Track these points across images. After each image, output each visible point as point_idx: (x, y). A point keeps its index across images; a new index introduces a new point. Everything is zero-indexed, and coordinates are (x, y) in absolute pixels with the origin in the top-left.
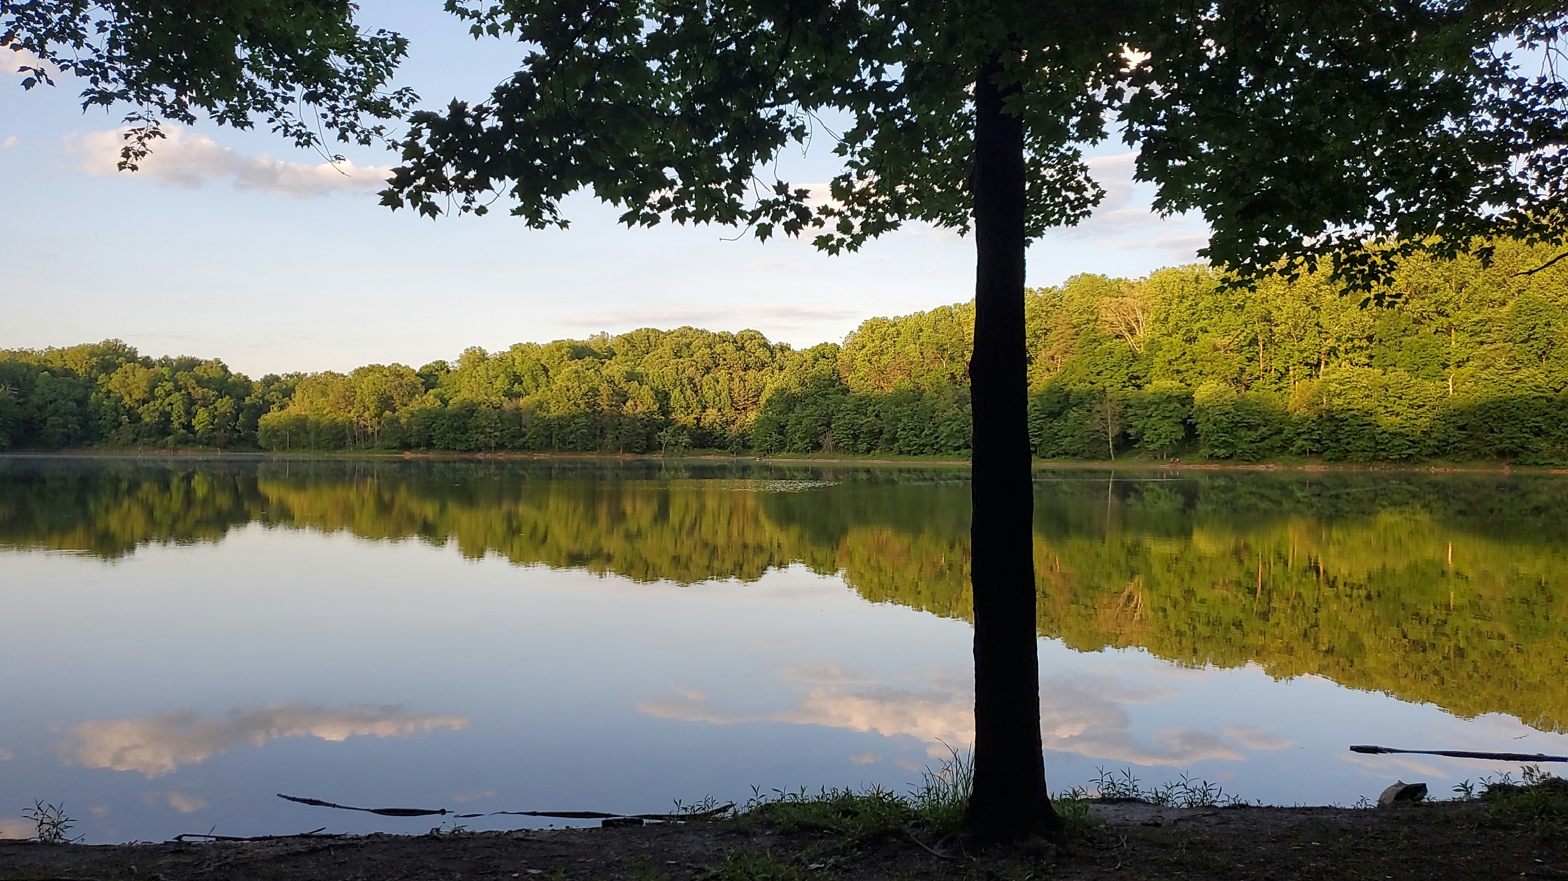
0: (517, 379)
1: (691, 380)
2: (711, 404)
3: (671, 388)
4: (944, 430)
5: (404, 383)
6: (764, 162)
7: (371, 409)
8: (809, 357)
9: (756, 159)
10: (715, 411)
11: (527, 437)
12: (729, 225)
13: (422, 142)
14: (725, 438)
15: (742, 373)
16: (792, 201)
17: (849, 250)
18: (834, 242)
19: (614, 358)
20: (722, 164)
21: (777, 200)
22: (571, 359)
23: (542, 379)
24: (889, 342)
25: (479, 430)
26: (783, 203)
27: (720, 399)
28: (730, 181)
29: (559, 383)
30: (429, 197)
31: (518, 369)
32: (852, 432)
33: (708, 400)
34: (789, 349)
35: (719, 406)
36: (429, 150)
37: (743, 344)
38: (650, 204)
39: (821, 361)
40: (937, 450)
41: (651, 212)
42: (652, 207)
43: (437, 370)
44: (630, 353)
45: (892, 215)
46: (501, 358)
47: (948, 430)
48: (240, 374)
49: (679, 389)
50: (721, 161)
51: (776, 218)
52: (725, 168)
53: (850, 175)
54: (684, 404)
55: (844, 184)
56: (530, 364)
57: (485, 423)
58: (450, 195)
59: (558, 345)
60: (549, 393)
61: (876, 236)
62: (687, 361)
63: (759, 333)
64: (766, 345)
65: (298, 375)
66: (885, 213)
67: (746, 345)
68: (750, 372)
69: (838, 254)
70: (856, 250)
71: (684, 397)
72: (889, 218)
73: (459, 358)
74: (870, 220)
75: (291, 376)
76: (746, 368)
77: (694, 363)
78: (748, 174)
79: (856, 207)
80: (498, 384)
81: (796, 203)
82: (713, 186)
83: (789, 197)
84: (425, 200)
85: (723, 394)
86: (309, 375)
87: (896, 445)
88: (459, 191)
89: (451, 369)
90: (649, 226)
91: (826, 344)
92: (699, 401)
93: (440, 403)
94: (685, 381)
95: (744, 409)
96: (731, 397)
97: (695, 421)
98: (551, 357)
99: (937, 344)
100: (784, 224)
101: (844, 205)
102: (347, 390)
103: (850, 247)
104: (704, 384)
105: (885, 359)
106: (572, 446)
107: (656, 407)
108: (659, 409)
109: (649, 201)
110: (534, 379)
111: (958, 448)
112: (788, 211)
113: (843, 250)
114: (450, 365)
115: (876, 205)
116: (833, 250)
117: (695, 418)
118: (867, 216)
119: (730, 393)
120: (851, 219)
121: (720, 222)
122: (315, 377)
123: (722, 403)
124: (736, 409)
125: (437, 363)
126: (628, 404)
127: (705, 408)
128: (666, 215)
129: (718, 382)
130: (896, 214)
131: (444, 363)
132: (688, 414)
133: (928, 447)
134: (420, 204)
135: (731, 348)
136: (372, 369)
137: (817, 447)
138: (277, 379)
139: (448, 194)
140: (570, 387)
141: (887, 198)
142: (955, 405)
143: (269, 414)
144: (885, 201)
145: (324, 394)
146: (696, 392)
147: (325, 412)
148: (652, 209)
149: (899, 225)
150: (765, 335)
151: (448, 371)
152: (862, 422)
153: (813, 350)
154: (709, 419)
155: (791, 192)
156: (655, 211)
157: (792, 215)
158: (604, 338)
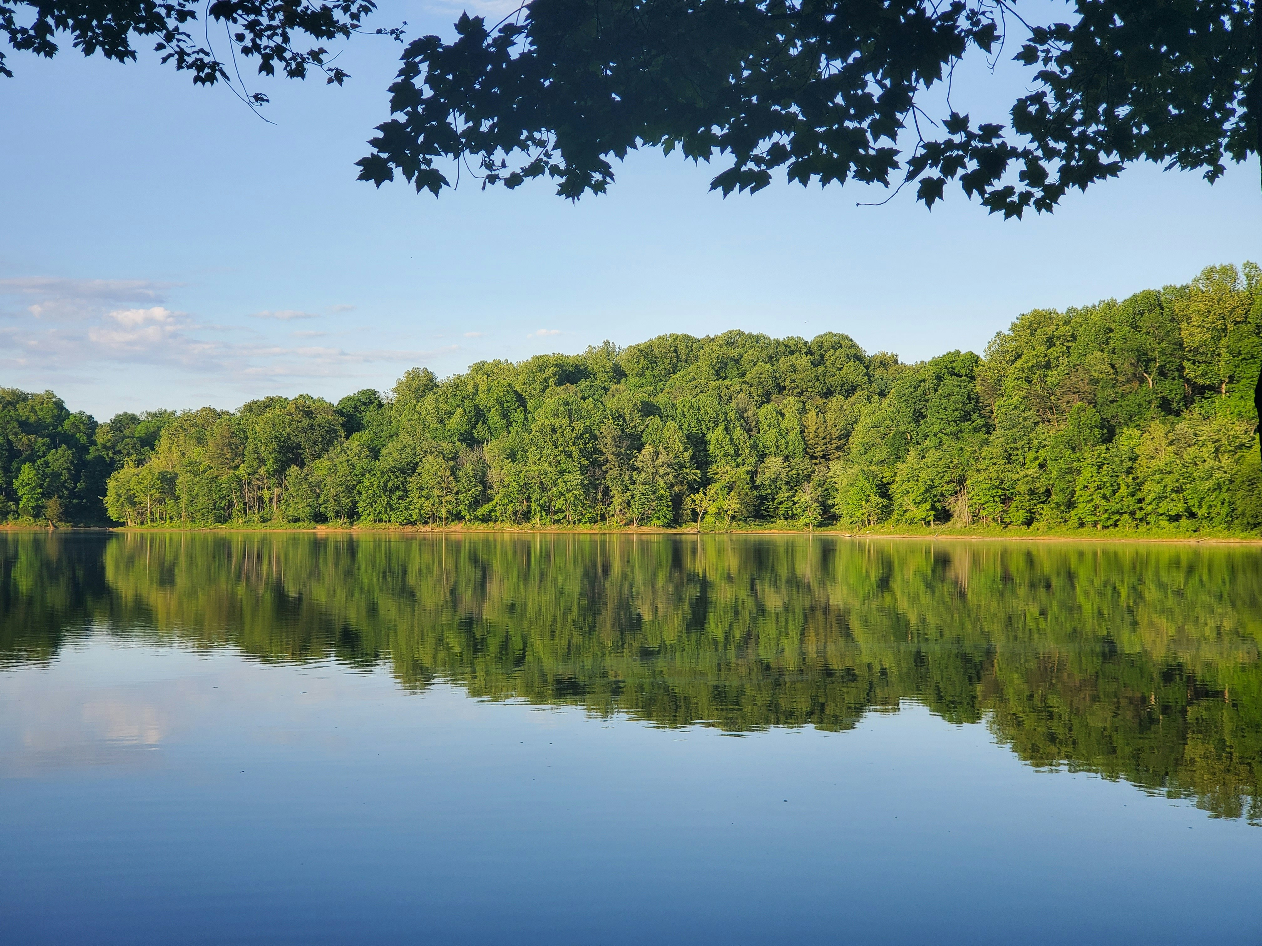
0: (479, 415)
1: (741, 414)
2: (773, 449)
3: (711, 425)
4: (1151, 489)
5: (315, 423)
6: (928, 84)
7: (268, 463)
8: (929, 376)
9: (917, 80)
10: (779, 460)
11: (493, 503)
12: (876, 185)
13: (419, 82)
14: (795, 503)
15: (821, 401)
16: (974, 143)
17: (1039, 210)
18: (1015, 198)
19: (623, 381)
20: (867, 90)
21: (950, 141)
22: (560, 383)
23: (518, 415)
24: (1058, 349)
25: (424, 493)
26: (958, 147)
27: (787, 442)
28: (877, 116)
29: (540, 420)
30: (429, 162)
31: (482, 399)
32: (1000, 492)
33: (768, 443)
34: (896, 362)
35: (785, 452)
36: (428, 93)
37: (822, 356)
38: (756, 156)
39: (950, 380)
40: (1141, 520)
41: (756, 169)
42: (758, 160)
43: (364, 404)
44: (648, 373)
45: (1108, 154)
46: (457, 385)
47: (1158, 488)
48: (82, 413)
49: (722, 427)
50: (864, 84)
51: (949, 170)
52: (870, 96)
53: (1044, 94)
54: (731, 451)
55: (1033, 109)
56: (498, 392)
57: (432, 483)
58: (461, 157)
59: (541, 364)
60: (526, 436)
61: (1083, 187)
62: (734, 383)
63: (847, 338)
64: (859, 358)
65: (162, 414)
66: (1097, 152)
67: (826, 356)
68: (834, 400)
69: (1020, 217)
70: (1049, 209)
71: (731, 440)
72: (1104, 159)
73: (395, 386)
74: (1073, 163)
75: (155, 415)
76: (828, 394)
77: (745, 387)
78: (906, 104)
79: (1052, 144)
80: (452, 424)
81: (980, 145)
82: (850, 125)
83: (971, 136)
84: (423, 167)
85: (792, 435)
86: (178, 413)
87: (1073, 513)
88: (474, 151)
89: (385, 402)
90: (753, 191)
91: (958, 353)
92: (754, 447)
93: (367, 452)
94: (732, 415)
95: (824, 457)
96: (804, 439)
97: (749, 477)
98: (531, 380)
99: (1137, 350)
100: (962, 178)
101: (1032, 141)
102: (233, 435)
103: (1041, 205)
104: (762, 418)
105: (1053, 377)
106: (560, 516)
107: (687, 456)
108: (692, 459)
109: (756, 151)
110: (505, 415)
111: (1176, 518)
112: (966, 160)
113: (1029, 210)
114: (382, 396)
115: (1084, 138)
116: (1014, 210)
117: (748, 472)
118: (1068, 156)
119: (802, 432)
120: (1043, 163)
121: (861, 179)
122: (188, 416)
123: (791, 448)
124: (813, 457)
125: (363, 393)
126: (644, 451)
127: (762, 457)
128: (779, 173)
129: (783, 415)
130: (1115, 152)
131: (374, 393)
132: (737, 466)
133: (1126, 516)
134: (416, 173)
135: (803, 361)
136: (269, 403)
137: (944, 516)
138: (134, 419)
139: (457, 156)
140: (557, 425)
141: (1101, 127)
142: (1170, 449)
143: (121, 471)
144: (1097, 133)
145: (200, 441)
146: (749, 430)
147: (202, 468)
148: (758, 165)
149: (1122, 169)
150: (857, 341)
151: (380, 405)
152: (1015, 477)
153: (935, 363)
154: (770, 473)
155: (973, 127)
156: (763, 167)
157: (972, 165)
158: (608, 350)
